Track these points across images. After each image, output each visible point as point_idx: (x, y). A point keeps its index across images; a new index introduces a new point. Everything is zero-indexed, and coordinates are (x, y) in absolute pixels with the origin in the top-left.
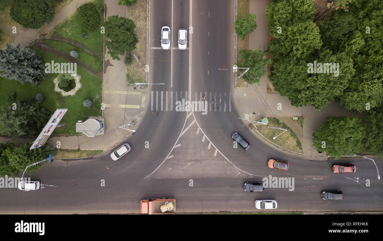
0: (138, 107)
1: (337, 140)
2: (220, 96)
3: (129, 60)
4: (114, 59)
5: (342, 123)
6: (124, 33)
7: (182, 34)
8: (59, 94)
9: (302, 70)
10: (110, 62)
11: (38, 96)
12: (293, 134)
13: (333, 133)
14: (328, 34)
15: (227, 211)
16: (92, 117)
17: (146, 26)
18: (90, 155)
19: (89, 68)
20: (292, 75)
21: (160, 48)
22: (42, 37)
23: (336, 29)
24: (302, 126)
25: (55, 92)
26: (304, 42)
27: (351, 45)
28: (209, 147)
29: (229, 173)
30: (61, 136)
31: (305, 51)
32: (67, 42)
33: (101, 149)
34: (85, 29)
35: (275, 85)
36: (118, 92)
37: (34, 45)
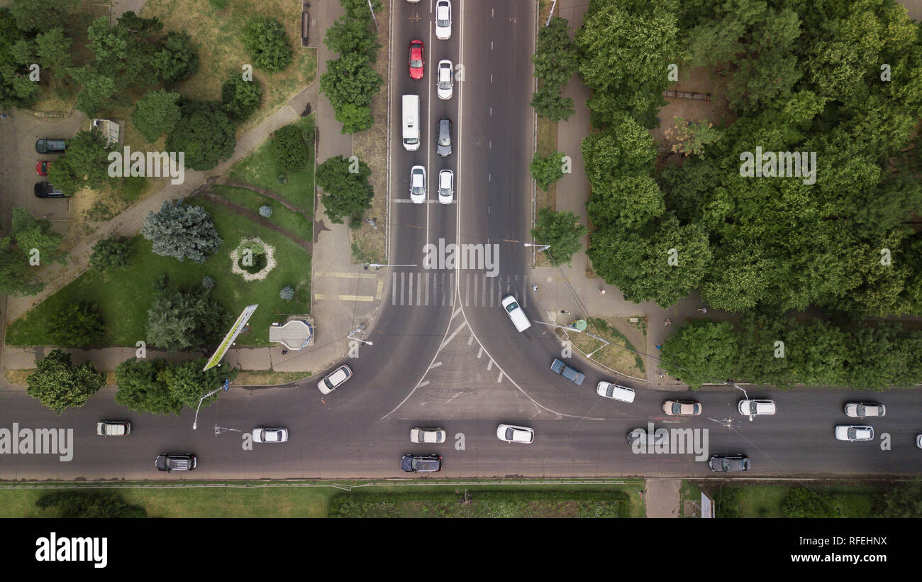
0: (371, 299)
1: (692, 358)
2: (509, 281)
3: (356, 222)
4: (334, 222)
5: (701, 330)
6: (353, 185)
7: (446, 179)
8: (239, 277)
9: (634, 248)
10: (325, 225)
11: (206, 282)
12: (629, 346)
13: (687, 347)
14: (675, 191)
15: (519, 475)
16: (294, 317)
17: (386, 165)
18: (290, 380)
19: (289, 234)
20: (618, 255)
21: (408, 201)
22: (212, 181)
23: (686, 185)
24: (645, 333)
25: (232, 274)
26: (635, 206)
27: (711, 209)
28: (489, 368)
29: (522, 411)
30: (242, 347)
31: (638, 218)
32: (253, 189)
33: (308, 370)
34: (283, 169)
35: (597, 266)
36: (338, 275)
37: (198, 195)
